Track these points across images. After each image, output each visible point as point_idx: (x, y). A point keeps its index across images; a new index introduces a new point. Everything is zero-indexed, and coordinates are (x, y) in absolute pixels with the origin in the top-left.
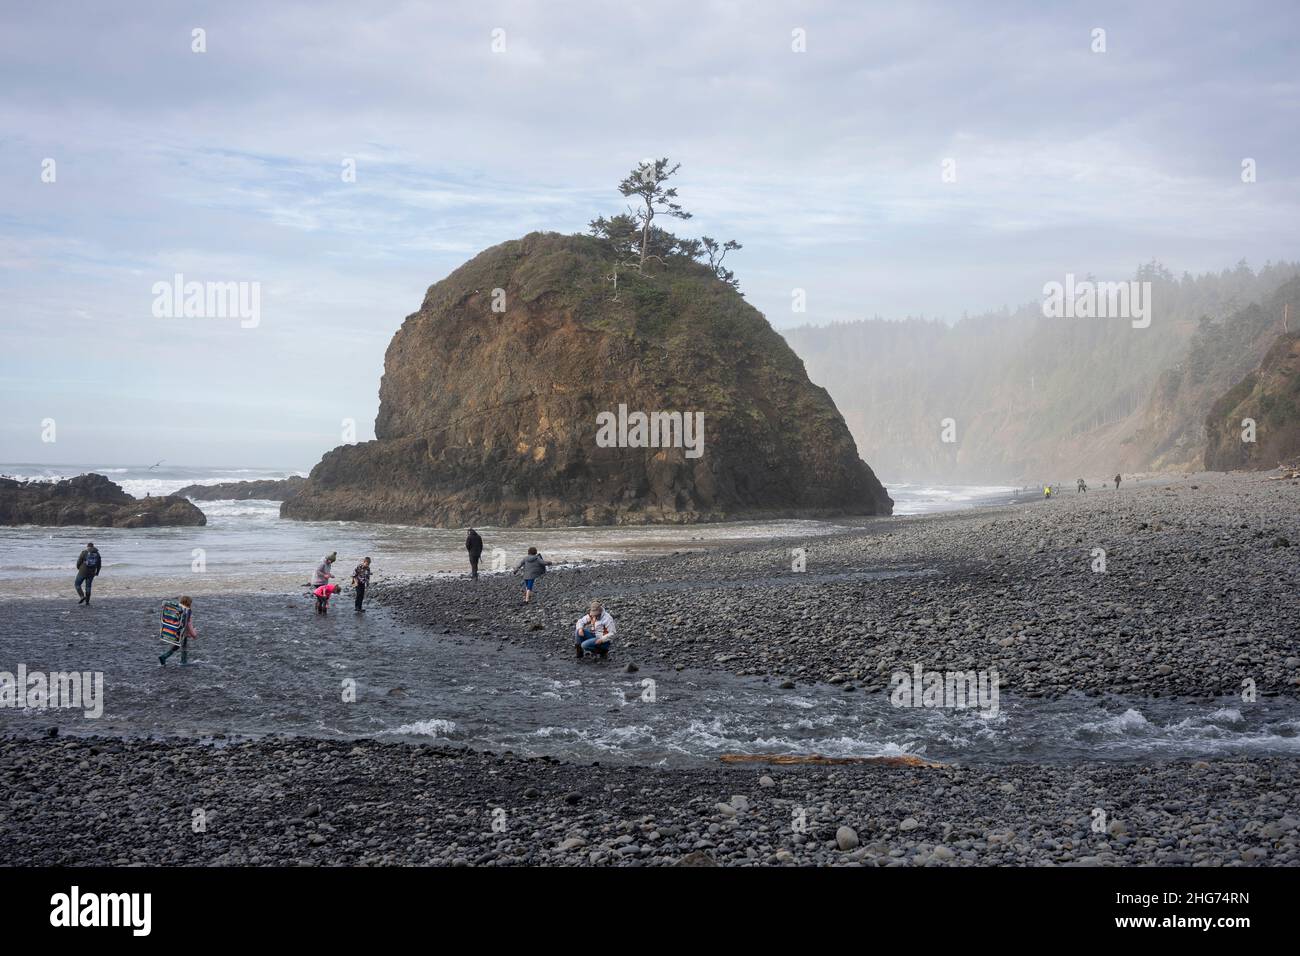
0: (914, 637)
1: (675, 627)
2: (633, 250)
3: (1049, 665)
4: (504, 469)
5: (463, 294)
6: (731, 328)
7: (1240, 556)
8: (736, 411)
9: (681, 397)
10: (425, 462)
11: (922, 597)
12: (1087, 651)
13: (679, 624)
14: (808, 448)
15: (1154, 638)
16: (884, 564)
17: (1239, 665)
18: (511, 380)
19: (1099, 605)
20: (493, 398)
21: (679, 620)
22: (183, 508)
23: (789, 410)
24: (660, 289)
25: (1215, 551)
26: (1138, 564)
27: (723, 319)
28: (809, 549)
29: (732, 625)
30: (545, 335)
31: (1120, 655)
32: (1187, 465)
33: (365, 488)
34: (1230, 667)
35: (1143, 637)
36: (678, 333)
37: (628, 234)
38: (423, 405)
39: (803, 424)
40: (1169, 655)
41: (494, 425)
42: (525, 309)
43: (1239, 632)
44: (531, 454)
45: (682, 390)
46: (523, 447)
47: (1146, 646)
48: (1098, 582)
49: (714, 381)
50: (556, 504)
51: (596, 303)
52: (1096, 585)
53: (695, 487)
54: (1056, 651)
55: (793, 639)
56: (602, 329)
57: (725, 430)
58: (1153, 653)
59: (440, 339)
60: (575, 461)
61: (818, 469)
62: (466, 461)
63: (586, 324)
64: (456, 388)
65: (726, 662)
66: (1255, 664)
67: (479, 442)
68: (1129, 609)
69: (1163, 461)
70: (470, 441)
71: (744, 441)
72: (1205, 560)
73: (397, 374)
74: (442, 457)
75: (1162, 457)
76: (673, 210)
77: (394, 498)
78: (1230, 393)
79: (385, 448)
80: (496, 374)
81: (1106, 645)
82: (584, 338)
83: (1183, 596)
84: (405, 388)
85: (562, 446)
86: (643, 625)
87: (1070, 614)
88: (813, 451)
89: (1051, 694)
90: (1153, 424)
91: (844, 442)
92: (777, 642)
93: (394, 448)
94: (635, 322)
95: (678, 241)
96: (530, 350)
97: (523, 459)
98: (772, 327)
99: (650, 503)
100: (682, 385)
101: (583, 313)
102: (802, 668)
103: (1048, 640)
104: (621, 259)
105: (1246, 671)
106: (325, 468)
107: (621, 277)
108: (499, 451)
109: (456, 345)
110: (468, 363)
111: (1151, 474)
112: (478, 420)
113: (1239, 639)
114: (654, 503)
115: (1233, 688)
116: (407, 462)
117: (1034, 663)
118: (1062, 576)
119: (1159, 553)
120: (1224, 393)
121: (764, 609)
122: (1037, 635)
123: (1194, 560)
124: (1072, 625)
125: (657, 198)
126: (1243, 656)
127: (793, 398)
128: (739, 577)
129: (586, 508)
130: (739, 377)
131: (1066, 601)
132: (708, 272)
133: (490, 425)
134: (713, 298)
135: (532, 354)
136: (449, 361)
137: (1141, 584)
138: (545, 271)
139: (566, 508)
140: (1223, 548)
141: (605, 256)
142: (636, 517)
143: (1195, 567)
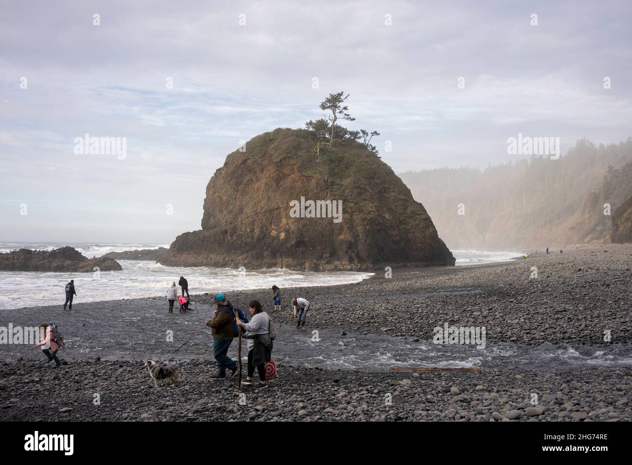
0: (472, 320)
1: (360, 316)
2: (327, 136)
3: (535, 332)
4: (265, 244)
5: (244, 159)
6: (375, 174)
7: (625, 283)
8: (378, 215)
9: (351, 208)
10: (226, 240)
11: (475, 302)
12: (552, 326)
13: (362, 315)
14: (413, 233)
15: (583, 320)
16: (454, 288)
17: (621, 331)
18: (268, 200)
19: (558, 306)
20: (259, 208)
21: (361, 313)
22: (111, 263)
23: (404, 214)
24: (341, 155)
25: (613, 281)
26: (576, 287)
27: (371, 170)
28: (417, 282)
29: (386, 315)
30: (284, 178)
31: (568, 327)
32: (602, 240)
33: (197, 253)
34: (617, 332)
35: (578, 320)
36: (349, 176)
37: (324, 129)
38: (225, 213)
39: (411, 221)
40: (590, 327)
41: (260, 222)
42: (275, 165)
43: (622, 317)
44: (278, 236)
45: (351, 205)
46: (274, 233)
47: (580, 323)
48: (557, 295)
49: (367, 200)
50: (291, 260)
51: (309, 163)
52: (556, 297)
53: (358, 252)
54: (538, 326)
55: (415, 321)
56: (312, 175)
57: (373, 224)
58: (583, 326)
59: (233, 180)
60: (299, 239)
61: (418, 243)
62: (247, 239)
63: (304, 173)
64: (241, 204)
65: (386, 331)
66: (629, 331)
67: (252, 231)
68: (572, 307)
69: (591, 238)
70: (248, 230)
71: (382, 229)
72: (608, 285)
73: (212, 197)
74: (235, 238)
75: (590, 236)
76: (346, 117)
77: (211, 258)
78: (623, 204)
79: (207, 234)
80: (261, 197)
81: (561, 323)
82: (303, 179)
83: (597, 302)
84: (216, 205)
85: (293, 232)
86: (345, 315)
87: (545, 310)
88: (416, 234)
89: (536, 343)
90: (585, 219)
91: (431, 230)
92: (409, 323)
93: (211, 234)
94: (328, 171)
95: (348, 132)
96: (277, 186)
97: (274, 238)
98: (396, 173)
99: (336, 260)
100: (351, 202)
101: (302, 168)
102: (422, 333)
103: (534, 321)
104: (321, 141)
105: (624, 333)
106: (178, 244)
107: (321, 150)
108: (262, 235)
109: (241, 183)
110: (247, 192)
111: (584, 245)
112: (252, 220)
113: (622, 320)
114: (338, 260)
115: (619, 340)
116: (217, 240)
117: (528, 331)
118: (540, 293)
119: (586, 282)
120: (621, 204)
121: (400, 308)
122: (529, 319)
123: (603, 285)
124: (545, 315)
125: (338, 111)
126: (624, 327)
127: (405, 208)
128: (385, 294)
129: (305, 262)
130: (379, 198)
131: (542, 304)
132: (363, 147)
133: (258, 222)
134: (366, 159)
135: (278, 188)
136: (237, 191)
137: (578, 296)
138: (284, 147)
139: (295, 262)
140: (617, 280)
141: (313, 139)
142: (330, 267)
143: (603, 288)
